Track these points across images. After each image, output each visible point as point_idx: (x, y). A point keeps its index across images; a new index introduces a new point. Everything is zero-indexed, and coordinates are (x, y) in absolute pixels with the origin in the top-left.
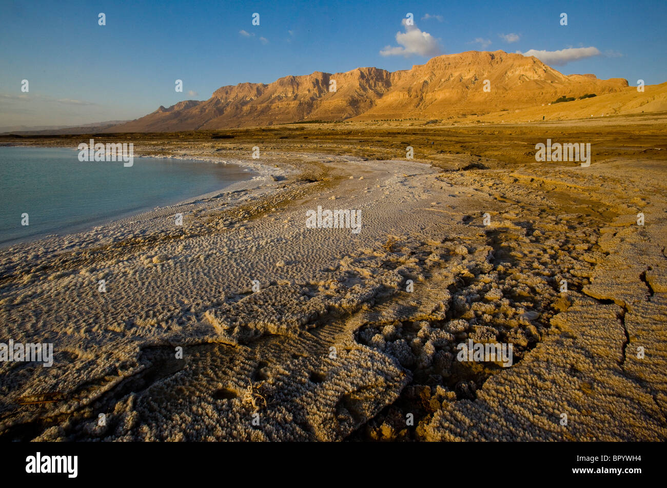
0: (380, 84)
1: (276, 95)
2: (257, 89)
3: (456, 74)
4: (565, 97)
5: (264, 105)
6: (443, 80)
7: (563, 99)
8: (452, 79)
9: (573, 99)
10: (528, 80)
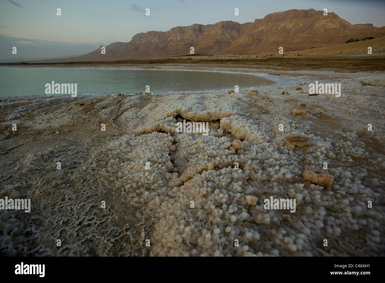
0: (234, 31)
1: (170, 38)
2: (159, 35)
3: (282, 25)
4: (352, 39)
5: (163, 45)
6: (274, 29)
7: (351, 41)
8: (279, 28)
9: (357, 40)
10: (328, 28)
